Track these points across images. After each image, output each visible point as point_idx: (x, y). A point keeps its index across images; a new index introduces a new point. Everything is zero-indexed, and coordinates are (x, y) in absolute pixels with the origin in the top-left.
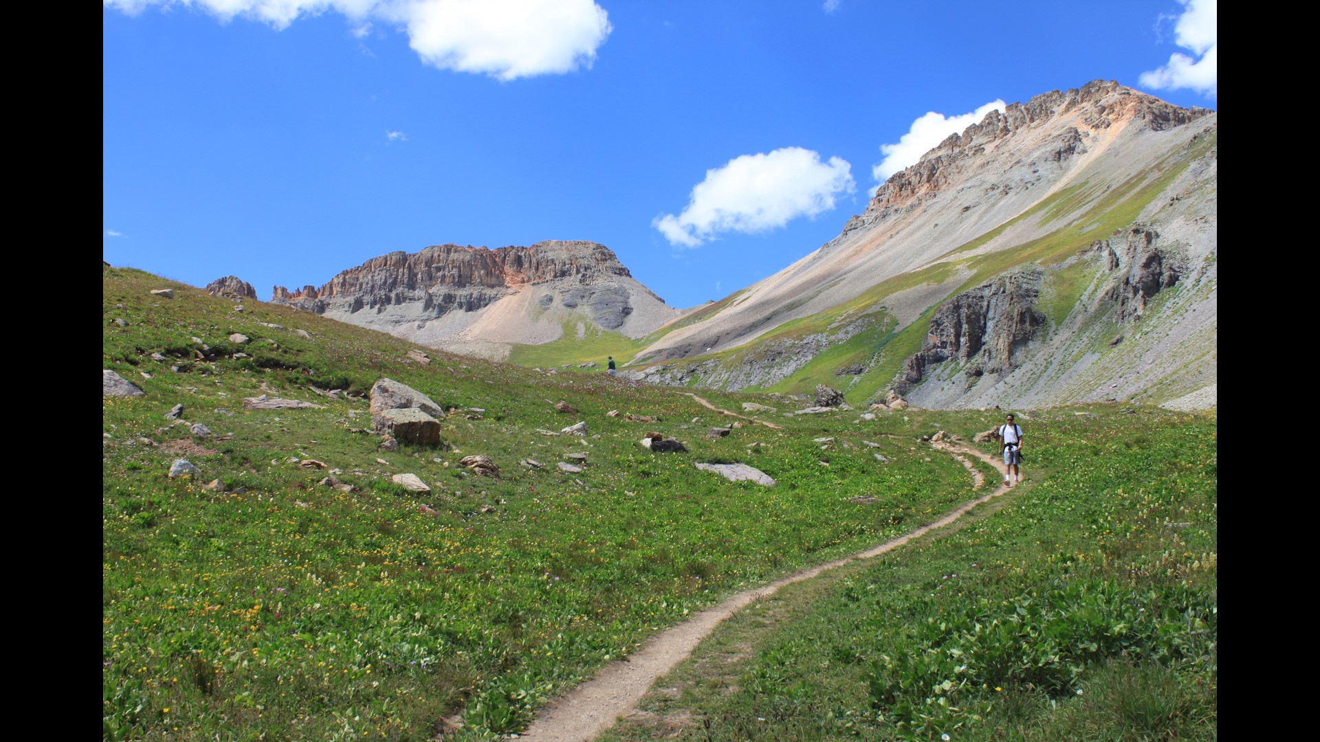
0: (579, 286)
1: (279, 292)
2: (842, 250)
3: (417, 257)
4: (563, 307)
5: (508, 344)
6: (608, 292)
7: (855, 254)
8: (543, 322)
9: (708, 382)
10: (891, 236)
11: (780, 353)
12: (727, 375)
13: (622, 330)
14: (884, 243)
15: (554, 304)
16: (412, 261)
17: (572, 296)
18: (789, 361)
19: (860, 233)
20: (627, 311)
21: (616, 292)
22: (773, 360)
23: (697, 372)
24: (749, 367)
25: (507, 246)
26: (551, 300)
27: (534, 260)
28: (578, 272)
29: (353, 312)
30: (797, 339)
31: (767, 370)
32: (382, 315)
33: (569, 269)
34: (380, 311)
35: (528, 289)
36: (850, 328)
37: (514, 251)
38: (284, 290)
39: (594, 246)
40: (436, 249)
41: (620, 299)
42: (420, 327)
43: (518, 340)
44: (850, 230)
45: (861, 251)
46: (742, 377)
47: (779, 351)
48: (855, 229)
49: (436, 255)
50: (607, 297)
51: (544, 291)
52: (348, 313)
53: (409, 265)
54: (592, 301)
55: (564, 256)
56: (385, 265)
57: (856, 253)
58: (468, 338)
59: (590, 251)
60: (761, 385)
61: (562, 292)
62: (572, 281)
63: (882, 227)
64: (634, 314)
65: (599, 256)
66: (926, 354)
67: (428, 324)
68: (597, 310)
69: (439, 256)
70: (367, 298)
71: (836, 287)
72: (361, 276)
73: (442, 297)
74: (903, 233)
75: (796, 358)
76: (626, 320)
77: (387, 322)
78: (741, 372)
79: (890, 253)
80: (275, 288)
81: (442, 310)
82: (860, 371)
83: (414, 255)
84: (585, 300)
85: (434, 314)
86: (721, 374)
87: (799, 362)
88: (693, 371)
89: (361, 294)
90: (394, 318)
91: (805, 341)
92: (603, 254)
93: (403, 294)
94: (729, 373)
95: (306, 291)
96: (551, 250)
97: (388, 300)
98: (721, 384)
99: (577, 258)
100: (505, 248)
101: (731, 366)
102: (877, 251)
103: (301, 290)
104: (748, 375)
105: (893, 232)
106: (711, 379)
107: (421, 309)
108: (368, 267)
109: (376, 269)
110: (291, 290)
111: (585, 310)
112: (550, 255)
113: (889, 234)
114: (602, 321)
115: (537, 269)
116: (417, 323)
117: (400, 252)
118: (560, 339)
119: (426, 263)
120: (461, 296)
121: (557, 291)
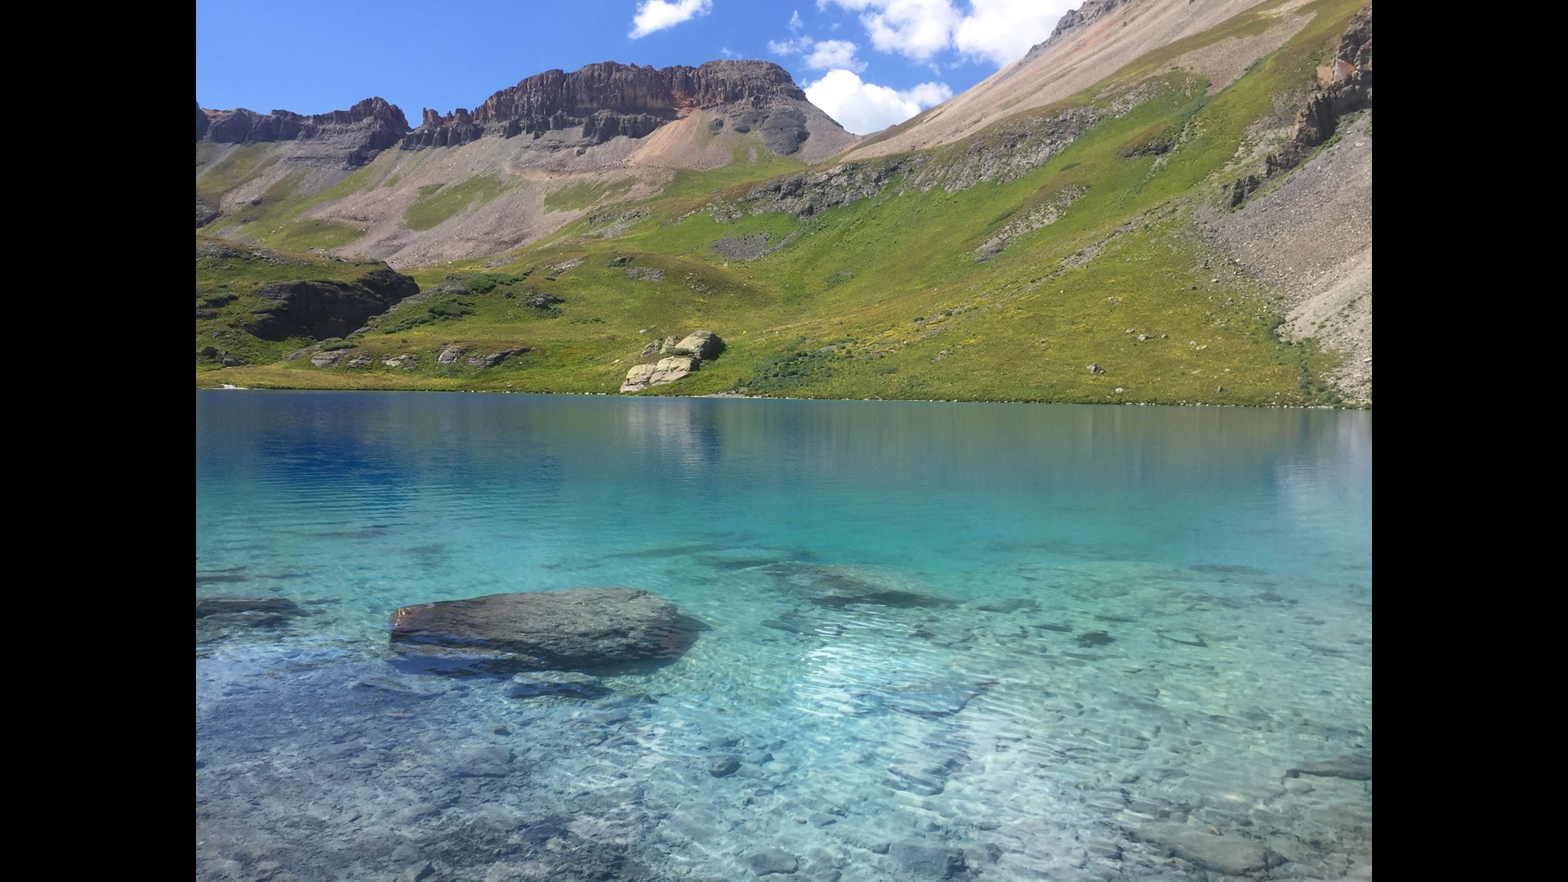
0: (750, 108)
1: (430, 115)
2: (1057, 50)
3: (575, 76)
4: (734, 132)
5: (672, 169)
6: (783, 116)
7: (1076, 50)
8: (712, 148)
9: (916, 182)
10: (1125, 24)
11: (1023, 136)
12: (943, 172)
13: (797, 155)
14: (1116, 32)
15: (724, 129)
16: (571, 80)
17: (744, 120)
18: (1039, 145)
19: (1078, 30)
20: (803, 136)
21: (791, 115)
22: (1013, 146)
23: (899, 170)
24: (977, 158)
25: (674, 66)
26: (721, 124)
27: (703, 81)
28: (750, 95)
29: (508, 138)
30: (1049, 117)
31: (1004, 160)
32: (538, 141)
33: (741, 90)
34: (537, 137)
35: (696, 115)
36: (1130, 97)
37: (681, 70)
38: (434, 113)
39: (768, 66)
40: (596, 67)
41: (795, 122)
42: (579, 153)
43: (685, 165)
44: (1065, 28)
45: (1084, 45)
46: (967, 171)
47: (1021, 132)
48: (1070, 26)
49: (596, 74)
50: (780, 121)
51: (713, 115)
52: (503, 138)
53: (568, 84)
54: (765, 126)
55: (736, 76)
56: (542, 84)
57: (1078, 48)
58: (630, 164)
59: (763, 71)
60: (997, 180)
61: (733, 117)
62: (745, 105)
63: (1107, 19)
64: (810, 139)
65: (773, 77)
66: (1332, 95)
67: (589, 150)
68: (771, 135)
69: (600, 75)
70: (523, 123)
71: (1066, 78)
72: (516, 98)
73: (603, 122)
74: (1141, 19)
75: (1049, 141)
76: (801, 145)
77: (544, 147)
78: (965, 165)
79: (1133, 37)
80: (425, 113)
81: (605, 137)
82: (1165, 149)
83: (573, 74)
84: (758, 124)
85: (595, 140)
86: (935, 170)
87: (1053, 146)
88: (895, 169)
89: (517, 118)
90: (552, 144)
91: (1061, 118)
92: (777, 74)
93: (562, 116)
94: (946, 168)
95: (458, 115)
96: (721, 70)
97: (545, 126)
98: (935, 183)
99: (749, 79)
100: (672, 68)
101: (950, 158)
102: (1107, 42)
103: (453, 114)
104: (976, 168)
105: (1127, 19)
106: (920, 178)
107: (581, 135)
108: (523, 86)
109: (531, 89)
110: (443, 114)
111: (757, 134)
112: (721, 76)
113: (1121, 23)
114: (775, 147)
115: (707, 91)
116: (576, 149)
117: (557, 70)
118: (730, 165)
119: (586, 83)
120: (624, 120)
121: (727, 115)
